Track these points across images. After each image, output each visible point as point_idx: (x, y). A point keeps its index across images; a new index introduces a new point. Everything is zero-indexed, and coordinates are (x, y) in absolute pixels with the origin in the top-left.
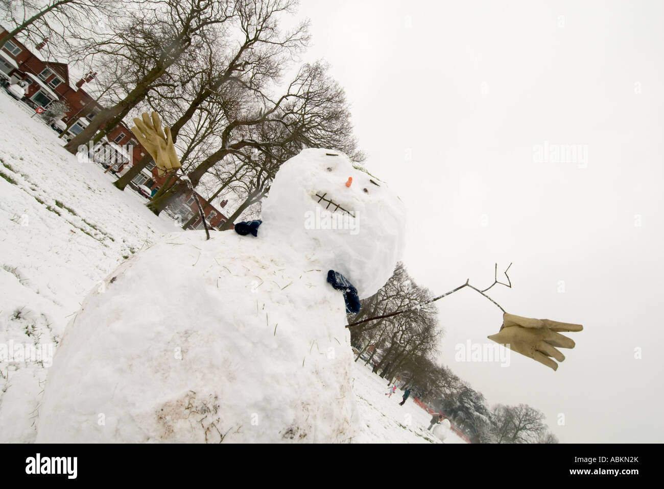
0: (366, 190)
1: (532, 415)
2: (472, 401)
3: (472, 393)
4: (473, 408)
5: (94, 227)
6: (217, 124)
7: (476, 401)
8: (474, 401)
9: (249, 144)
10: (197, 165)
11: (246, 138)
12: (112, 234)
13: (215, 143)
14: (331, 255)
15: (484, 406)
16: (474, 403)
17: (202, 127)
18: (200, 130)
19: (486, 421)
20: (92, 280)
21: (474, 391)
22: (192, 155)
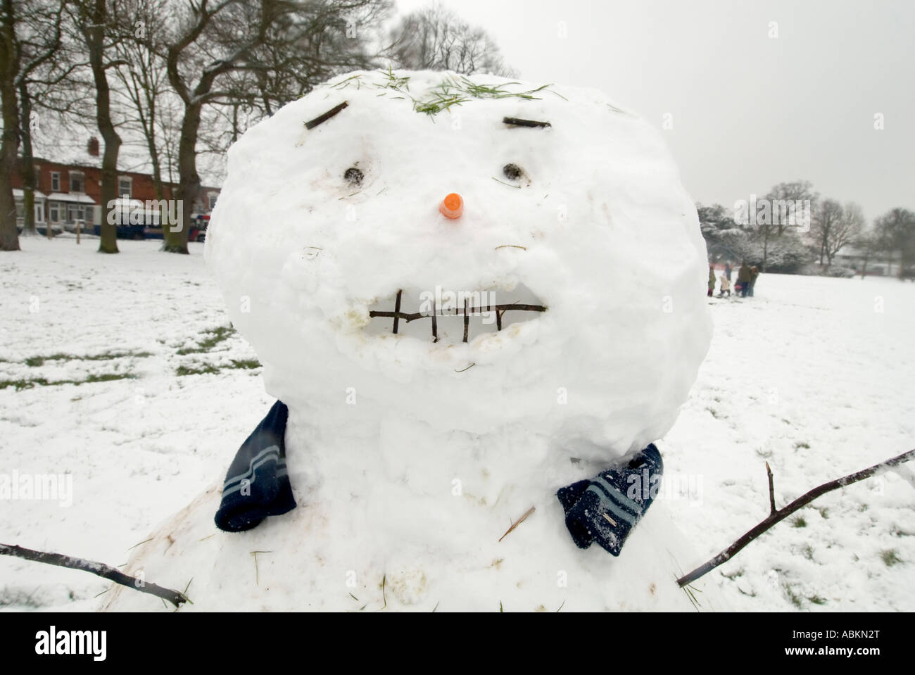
0: (513, 172)
1: (793, 192)
2: (710, 221)
3: (708, 212)
4: (716, 228)
5: (108, 356)
6: (151, 70)
7: (716, 218)
8: (713, 219)
9: (217, 72)
10: (176, 151)
11: (206, 64)
12: (139, 346)
13: (172, 104)
14: (540, 450)
15: (728, 219)
16: (715, 221)
17: (137, 90)
18: (138, 97)
19: (738, 233)
20: (146, 474)
21: (708, 208)
22: (159, 142)
